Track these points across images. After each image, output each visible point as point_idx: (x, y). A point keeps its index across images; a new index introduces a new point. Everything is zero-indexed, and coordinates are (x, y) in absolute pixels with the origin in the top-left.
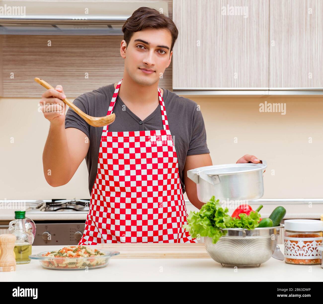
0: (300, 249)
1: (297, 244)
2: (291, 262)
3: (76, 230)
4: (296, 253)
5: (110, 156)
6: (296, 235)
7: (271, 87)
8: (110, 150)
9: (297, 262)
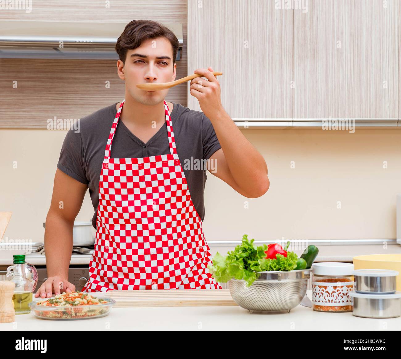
0: (329, 294)
1: (325, 289)
2: (319, 309)
3: (81, 276)
4: (325, 299)
5: (111, 185)
6: (325, 279)
7: (295, 118)
8: (111, 179)
9: (326, 309)
